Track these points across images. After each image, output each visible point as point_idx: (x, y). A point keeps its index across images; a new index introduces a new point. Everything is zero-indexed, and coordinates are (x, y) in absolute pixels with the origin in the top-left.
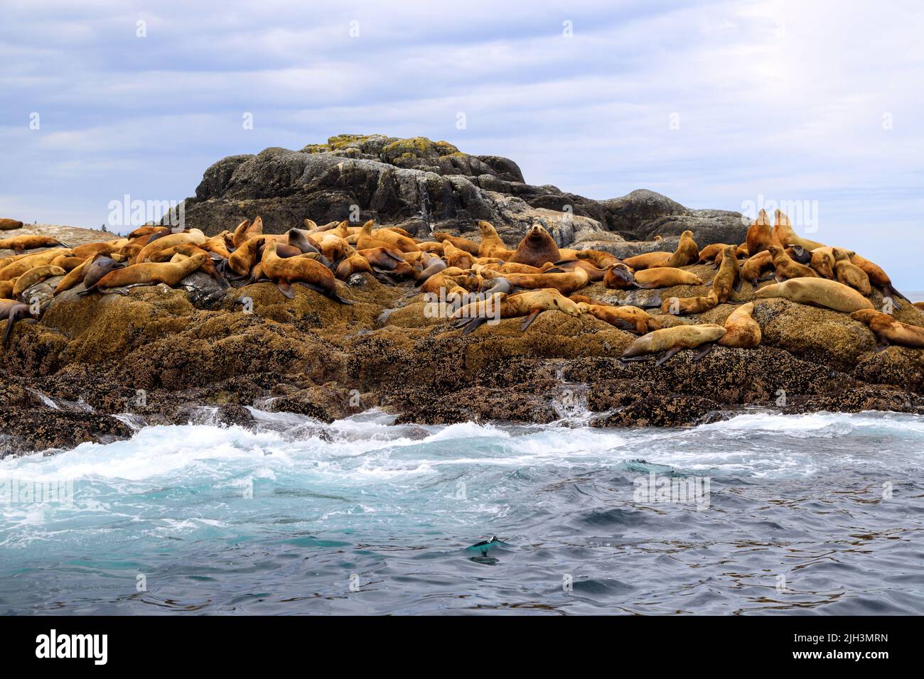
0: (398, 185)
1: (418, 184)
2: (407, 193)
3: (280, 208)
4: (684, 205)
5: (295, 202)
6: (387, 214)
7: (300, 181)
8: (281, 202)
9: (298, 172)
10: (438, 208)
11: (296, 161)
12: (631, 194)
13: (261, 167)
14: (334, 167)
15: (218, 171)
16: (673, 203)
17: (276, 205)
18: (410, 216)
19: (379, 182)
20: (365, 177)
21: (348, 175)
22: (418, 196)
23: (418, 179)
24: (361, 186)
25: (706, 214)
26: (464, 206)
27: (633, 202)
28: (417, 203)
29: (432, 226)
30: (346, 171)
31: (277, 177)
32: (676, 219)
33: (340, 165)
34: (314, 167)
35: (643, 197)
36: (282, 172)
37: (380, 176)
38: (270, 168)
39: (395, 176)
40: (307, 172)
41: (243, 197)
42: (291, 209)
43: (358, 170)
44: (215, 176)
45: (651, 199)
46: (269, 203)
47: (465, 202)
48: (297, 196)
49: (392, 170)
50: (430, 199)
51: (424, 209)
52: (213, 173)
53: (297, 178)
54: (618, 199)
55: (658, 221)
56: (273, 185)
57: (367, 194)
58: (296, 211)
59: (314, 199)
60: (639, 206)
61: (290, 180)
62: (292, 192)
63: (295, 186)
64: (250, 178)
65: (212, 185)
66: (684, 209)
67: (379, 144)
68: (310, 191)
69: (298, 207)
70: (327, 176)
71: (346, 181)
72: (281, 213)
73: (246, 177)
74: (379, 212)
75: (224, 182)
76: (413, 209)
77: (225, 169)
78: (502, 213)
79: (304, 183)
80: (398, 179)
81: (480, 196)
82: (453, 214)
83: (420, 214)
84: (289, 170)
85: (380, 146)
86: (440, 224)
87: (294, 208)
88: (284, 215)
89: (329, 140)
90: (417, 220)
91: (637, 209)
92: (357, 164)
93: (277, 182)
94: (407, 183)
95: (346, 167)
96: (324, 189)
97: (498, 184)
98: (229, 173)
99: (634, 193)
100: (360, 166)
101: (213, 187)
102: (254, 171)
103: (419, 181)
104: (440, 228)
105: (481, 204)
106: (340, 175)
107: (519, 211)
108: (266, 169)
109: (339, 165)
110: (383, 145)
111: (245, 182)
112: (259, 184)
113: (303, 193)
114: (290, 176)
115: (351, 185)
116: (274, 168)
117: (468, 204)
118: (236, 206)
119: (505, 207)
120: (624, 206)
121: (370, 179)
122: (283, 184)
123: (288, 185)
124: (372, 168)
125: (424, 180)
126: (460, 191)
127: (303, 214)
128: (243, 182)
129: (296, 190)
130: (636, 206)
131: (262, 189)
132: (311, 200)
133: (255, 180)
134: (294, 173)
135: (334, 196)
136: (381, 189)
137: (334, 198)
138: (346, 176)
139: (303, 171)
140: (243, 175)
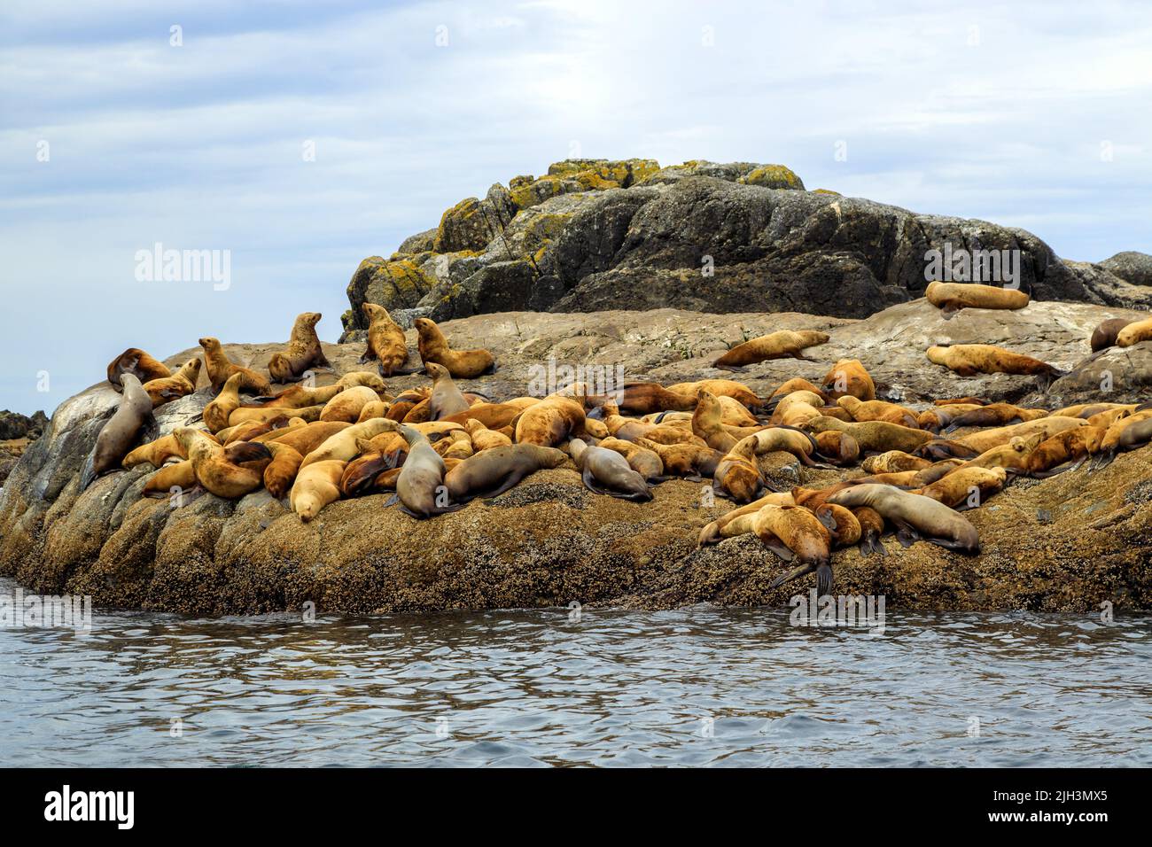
0: (928, 241)
1: (965, 240)
3: (757, 282)
5: (775, 271)
7: (769, 233)
8: (753, 272)
9: (760, 219)
11: (758, 200)
13: (690, 211)
14: (826, 209)
15: (602, 218)
17: (746, 277)
19: (899, 236)
20: (878, 227)
21: (852, 224)
23: (965, 230)
24: (873, 243)
30: (847, 218)
31: (726, 228)
33: (836, 207)
34: (790, 210)
36: (736, 220)
37: (900, 226)
38: (709, 211)
39: (921, 226)
40: (778, 218)
41: (672, 262)
42: (776, 284)
43: (865, 215)
44: (595, 227)
46: (731, 274)
47: (1042, 269)
48: (771, 261)
49: (912, 216)
52: (591, 221)
53: (759, 229)
56: (721, 242)
57: (881, 257)
58: (785, 287)
59: (810, 264)
61: (749, 234)
62: (758, 254)
63: (760, 243)
64: (674, 230)
65: (592, 242)
68: (793, 252)
69: (786, 281)
70: (817, 227)
71: (849, 233)
72: (761, 290)
73: (661, 230)
74: (909, 288)
75: (614, 239)
77: (615, 214)
79: (775, 239)
80: (927, 232)
81: (1059, 260)
84: (746, 216)
87: (779, 281)
92: (856, 204)
93: (728, 236)
94: (945, 237)
95: (846, 209)
96: (816, 248)
98: (624, 222)
100: (864, 209)
101: (594, 246)
102: (677, 217)
103: (968, 234)
105: (1067, 274)
106: (837, 224)
107: (1116, 286)
108: (703, 214)
109: (832, 206)
111: (665, 237)
112: (692, 240)
113: (781, 256)
114: (749, 228)
115: (858, 241)
116: (719, 213)
117: (1048, 273)
121: (886, 231)
122: (739, 240)
123: (746, 242)
125: (977, 232)
126: (1034, 252)
127: (802, 293)
128: (660, 237)
129: (766, 250)
132: (802, 268)
133: (683, 234)
134: (755, 220)
135: (843, 261)
136: (904, 249)
137: (844, 264)
138: (849, 225)
139: (770, 217)
140: (653, 224)
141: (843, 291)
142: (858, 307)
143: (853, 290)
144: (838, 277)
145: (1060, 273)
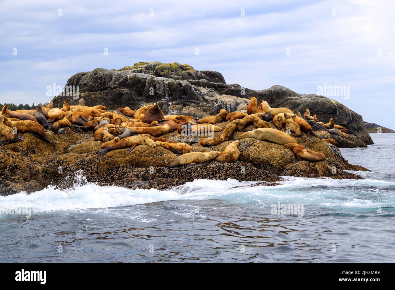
0: (156, 85)
1: (164, 84)
2: (160, 88)
3: (100, 96)
4: (296, 92)
5: (107, 93)
6: (150, 98)
7: (110, 84)
8: (101, 93)
9: (109, 79)
10: (173, 95)
11: (108, 74)
12: (272, 87)
13: (92, 77)
14: (126, 77)
15: (74, 79)
16: (291, 91)
17: (98, 95)
18: (161, 99)
19: (147, 83)
20: (140, 81)
21: (132, 80)
22: (164, 90)
23: (164, 82)
24: (138, 85)
25: (307, 96)
26: (186, 94)
27: (272, 91)
28: (164, 93)
29: (170, 104)
30: (131, 79)
31: (99, 82)
32: (292, 99)
33: (128, 76)
34: (116, 77)
35: (277, 89)
36: (102, 79)
37: (147, 81)
38: (96, 77)
39: (154, 81)
40: (113, 79)
41: (84, 91)
42: (105, 97)
43: (137, 78)
45: (280, 90)
46: (95, 94)
47: (186, 92)
48: (108, 90)
49: (153, 78)
50: (170, 91)
51: (167, 96)
52: (71, 80)
53: (108, 82)
54: (266, 90)
55: (284, 100)
56: (98, 85)
57: (141, 89)
58: (107, 97)
59: (116, 92)
60: (275, 93)
61: (105, 83)
62: (106, 89)
64: (88, 83)
66: (296, 94)
67: (154, 66)
68: (114, 88)
69: (108, 96)
70: (122, 81)
71: (131, 83)
72: (100, 98)
73: (86, 82)
74: (146, 97)
75: (76, 84)
76: (162, 96)
77: (77, 78)
78: (204, 97)
79: (112, 85)
80: (155, 82)
81: (193, 89)
82: (181, 98)
83: (165, 98)
84: (105, 79)
85: (154, 67)
86: (174, 102)
87: (106, 96)
88: (102, 99)
89: (134, 64)
90: (163, 101)
91: (274, 94)
92: (136, 75)
93: (100, 84)
94: (159, 84)
95: (131, 77)
96: (121, 87)
97: (208, 84)
98: (79, 80)
99: (273, 87)
100: (138, 76)
102: (89, 79)
104: (174, 104)
105: (194, 93)
106: (128, 81)
107: (212, 96)
108: (95, 78)
110: (155, 66)
111: (85, 84)
112: (91, 85)
113: (111, 89)
114: (105, 81)
115: (133, 85)
116: (98, 78)
117: (188, 93)
119: (205, 94)
120: (268, 93)
121: (142, 82)
122: (102, 85)
123: (104, 85)
124: (143, 77)
125: (167, 82)
126: (184, 87)
127: (110, 99)
128: (84, 84)
129: (108, 87)
130: (274, 93)
131: (93, 88)
132: (114, 92)
133: (90, 83)
134: (107, 80)
136: (147, 87)
137: (125, 91)
138: (131, 81)
139: (112, 79)
140: (84, 81)
141: (122, 98)
142: (125, 103)
143: (124, 98)
144: (121, 95)
145: (191, 93)
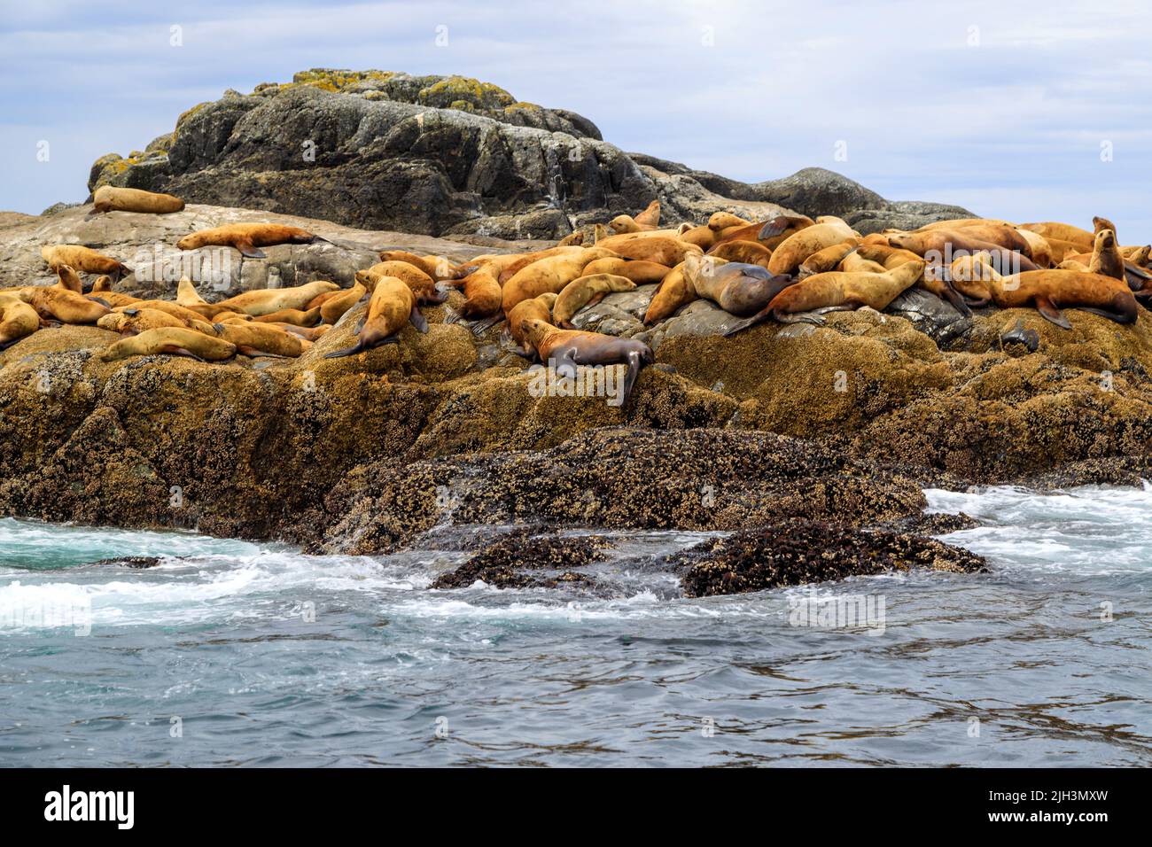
0: (510, 152)
1: (543, 152)
2: (526, 165)
3: (329, 186)
4: (885, 197)
5: (350, 176)
6: (496, 198)
7: (352, 143)
8: (328, 176)
9: (349, 128)
10: (576, 191)
11: (346, 109)
12: (798, 174)
13: (285, 118)
14: (410, 120)
15: (209, 122)
16: (866, 191)
17: (321, 180)
18: (534, 202)
19: (481, 147)
20: (460, 138)
21: (432, 134)
22: (544, 172)
23: (544, 143)
24: (453, 153)
25: (915, 208)
26: (616, 188)
27: (806, 188)
28: (543, 182)
29: (573, 219)
30: (429, 128)
31: (314, 135)
32: (873, 216)
33: (420, 118)
34: (375, 120)
35: (822, 180)
36: (324, 127)
37: (483, 137)
38: (302, 119)
39: (504, 138)
40: (364, 127)
41: (260, 165)
42: (347, 188)
43: (448, 126)
44: (203, 131)
45: (833, 183)
46: (308, 178)
47: (618, 181)
48: (351, 166)
49: (498, 128)
50: (565, 175)
51: (553, 191)
52: (199, 125)
53: (347, 136)
54: (779, 181)
56: (309, 147)
57: (462, 165)
58: (355, 191)
59: (384, 171)
60: (816, 193)
61: (336, 141)
62: (341, 160)
63: (345, 150)
64: (268, 136)
65: (198, 145)
66: (883, 200)
68: (371, 160)
69: (357, 185)
70: (399, 136)
71: (430, 143)
72: (331, 193)
73: (259, 134)
74: (484, 195)
75: (218, 142)
76: (537, 191)
77: (221, 119)
78: (674, 200)
79: (360, 146)
80: (510, 143)
81: (639, 174)
82: (599, 202)
83: (549, 200)
84: (334, 124)
86: (583, 215)
87: (351, 185)
88: (337, 198)
89: (295, 77)
90: (548, 208)
91: (813, 199)
92: (443, 116)
93: (316, 143)
94: (525, 149)
95: (429, 120)
96: (394, 156)
98: (228, 127)
99: (803, 173)
100: (449, 120)
101: (199, 149)
102: (273, 124)
103: (546, 147)
104: (587, 223)
105: (642, 186)
106: (419, 134)
107: (697, 198)
108: (296, 121)
109: (416, 117)
111: (259, 142)
112: (284, 146)
113: (361, 162)
114: (336, 135)
115: (438, 150)
116: (309, 121)
117: (623, 185)
118: (255, 181)
119: (676, 191)
120: (793, 194)
121: (468, 141)
122: (325, 146)
123: (333, 148)
124: (467, 123)
125: (555, 145)
126: (611, 165)
127: (369, 196)
128: (255, 141)
129: (349, 156)
130: (811, 195)
131: (290, 155)
132: (377, 173)
133: (276, 139)
134: (343, 128)
135: (415, 168)
136: (484, 159)
137: (416, 171)
138: (430, 135)
139: (357, 126)
140: (253, 130)
141: (409, 195)
142: (421, 211)
143: (419, 195)
144: (405, 184)
145: (635, 185)
